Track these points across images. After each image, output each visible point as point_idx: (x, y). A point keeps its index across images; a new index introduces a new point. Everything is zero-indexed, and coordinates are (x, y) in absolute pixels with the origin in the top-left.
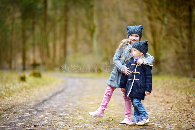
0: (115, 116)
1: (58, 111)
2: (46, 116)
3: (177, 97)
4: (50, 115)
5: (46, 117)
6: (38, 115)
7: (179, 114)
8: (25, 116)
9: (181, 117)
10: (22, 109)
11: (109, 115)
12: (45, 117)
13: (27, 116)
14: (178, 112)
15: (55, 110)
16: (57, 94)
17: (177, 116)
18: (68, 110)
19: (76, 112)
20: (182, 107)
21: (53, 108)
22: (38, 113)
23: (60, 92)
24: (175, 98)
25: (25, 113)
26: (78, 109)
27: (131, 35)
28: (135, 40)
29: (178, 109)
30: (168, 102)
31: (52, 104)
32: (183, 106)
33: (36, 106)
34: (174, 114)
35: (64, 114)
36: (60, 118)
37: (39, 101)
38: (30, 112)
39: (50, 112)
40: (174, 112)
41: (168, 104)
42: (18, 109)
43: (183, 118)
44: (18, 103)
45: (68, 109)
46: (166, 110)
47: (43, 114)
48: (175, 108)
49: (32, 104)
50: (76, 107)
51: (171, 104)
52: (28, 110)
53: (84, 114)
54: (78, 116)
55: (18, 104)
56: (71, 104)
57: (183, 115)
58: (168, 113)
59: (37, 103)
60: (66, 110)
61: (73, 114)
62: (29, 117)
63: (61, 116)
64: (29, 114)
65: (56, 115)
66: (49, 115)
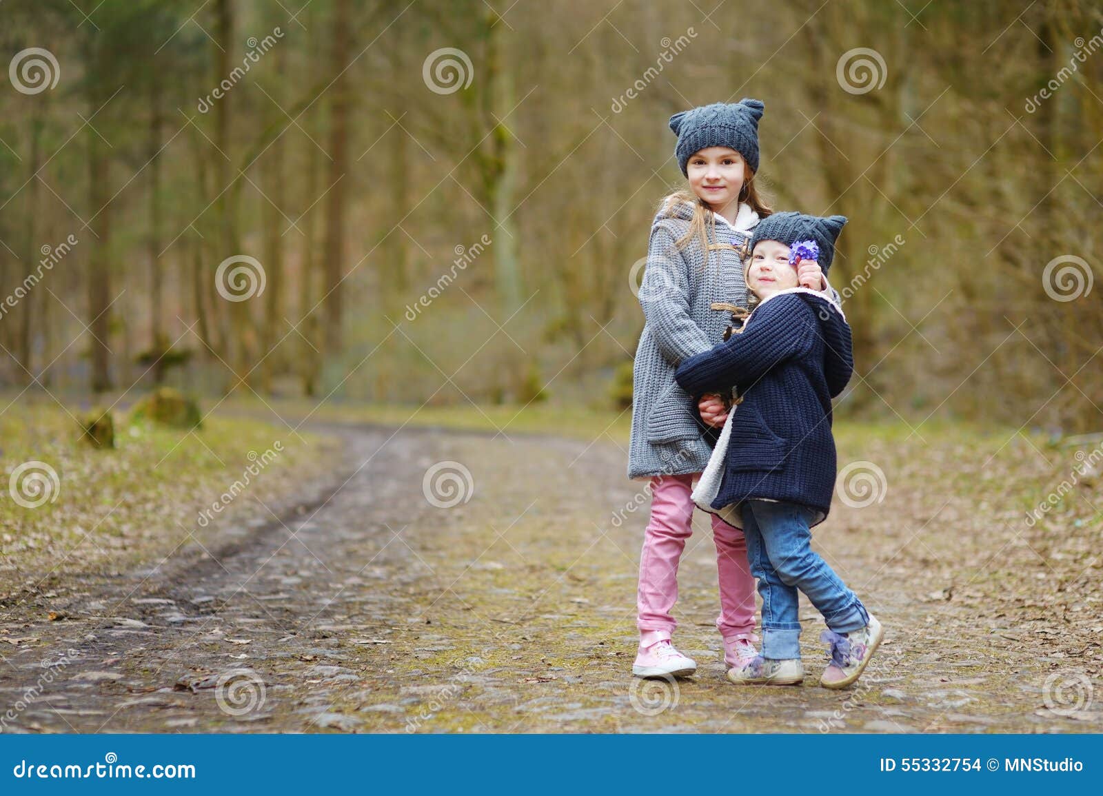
0: (629, 634)
1: (307, 608)
2: (240, 633)
3: (976, 536)
4: (262, 629)
5: (239, 637)
6: (191, 628)
7: (993, 625)
8: (116, 633)
9: (1004, 642)
10: (100, 596)
11: (595, 630)
12: (236, 641)
13: (128, 636)
14: (985, 612)
15: (290, 600)
16: (292, 516)
17: (981, 635)
18: (362, 603)
19: (408, 612)
20: (1009, 587)
21: (276, 592)
22: (190, 619)
23: (309, 508)
24: (967, 540)
25: (118, 619)
26: (421, 596)
27: (693, 159)
28: (721, 183)
29: (986, 596)
30: (925, 563)
31: (269, 568)
32: (1014, 581)
33: (177, 580)
34: (964, 624)
35: (342, 622)
36: (317, 645)
37: (197, 553)
38: (145, 613)
39: (256, 613)
40: (962, 613)
41: (929, 574)
42: (77, 595)
43: (1016, 644)
44: (74, 562)
45: (358, 599)
46: (920, 602)
47: (219, 621)
48: (968, 592)
49: (158, 569)
50: (405, 584)
51: (947, 573)
52: (136, 601)
53: (452, 622)
54: (423, 637)
55: (78, 570)
56: (378, 571)
57: (1017, 629)
58: (929, 619)
59: (184, 564)
60: (349, 605)
61: (389, 623)
62: (141, 639)
63: (325, 637)
64: (142, 624)
65: (294, 627)
66: (257, 630)
